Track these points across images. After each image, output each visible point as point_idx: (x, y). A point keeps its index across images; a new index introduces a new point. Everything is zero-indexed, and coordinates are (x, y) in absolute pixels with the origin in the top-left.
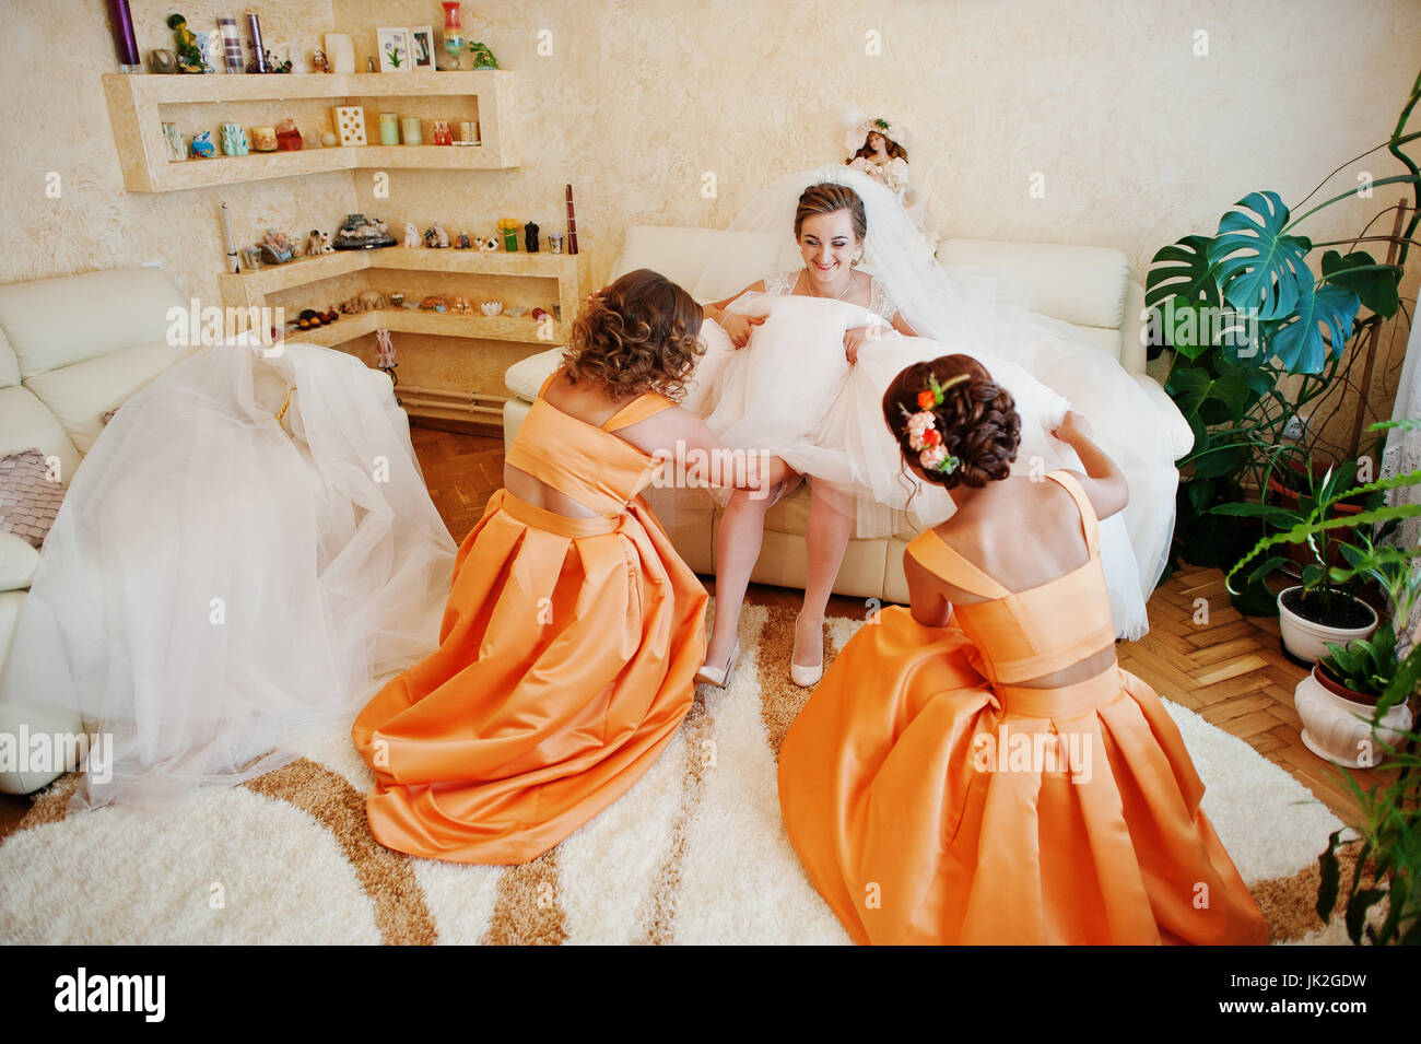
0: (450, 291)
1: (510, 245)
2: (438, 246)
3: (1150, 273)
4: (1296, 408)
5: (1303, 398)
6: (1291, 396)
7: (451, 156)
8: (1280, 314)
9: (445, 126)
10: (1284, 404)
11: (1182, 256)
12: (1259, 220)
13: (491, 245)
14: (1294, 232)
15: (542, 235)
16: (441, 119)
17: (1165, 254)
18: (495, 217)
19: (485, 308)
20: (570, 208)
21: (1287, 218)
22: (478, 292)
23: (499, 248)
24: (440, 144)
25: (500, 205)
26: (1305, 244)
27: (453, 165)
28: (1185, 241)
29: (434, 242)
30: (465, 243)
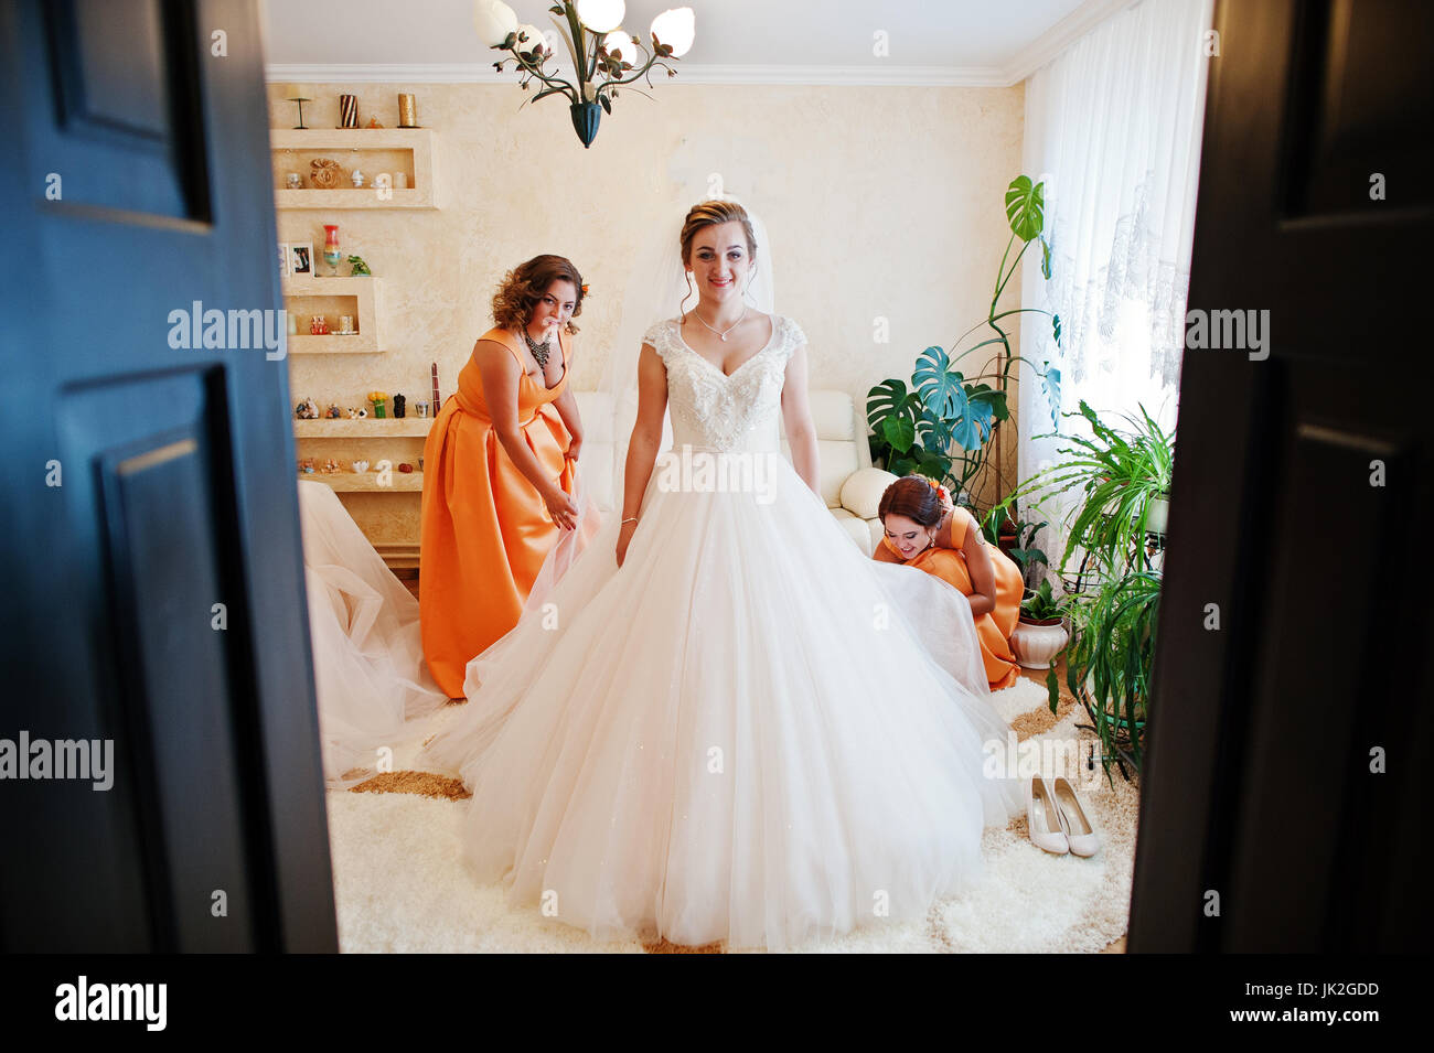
0: (316, 456)
1: (379, 413)
2: (310, 417)
3: (868, 404)
4: (963, 483)
5: (966, 477)
6: (959, 477)
7: (329, 343)
8: (956, 415)
9: (322, 319)
10: (956, 482)
11: (885, 392)
12: (934, 362)
13: (362, 414)
14: (953, 369)
15: (409, 404)
16: (320, 314)
17: (874, 392)
18: (363, 392)
19: (357, 466)
20: (435, 380)
21: (948, 362)
22: (342, 455)
23: (368, 417)
24: (318, 333)
25: (368, 382)
26: (960, 375)
27: (332, 350)
28: (885, 383)
29: (306, 414)
30: (334, 414)
